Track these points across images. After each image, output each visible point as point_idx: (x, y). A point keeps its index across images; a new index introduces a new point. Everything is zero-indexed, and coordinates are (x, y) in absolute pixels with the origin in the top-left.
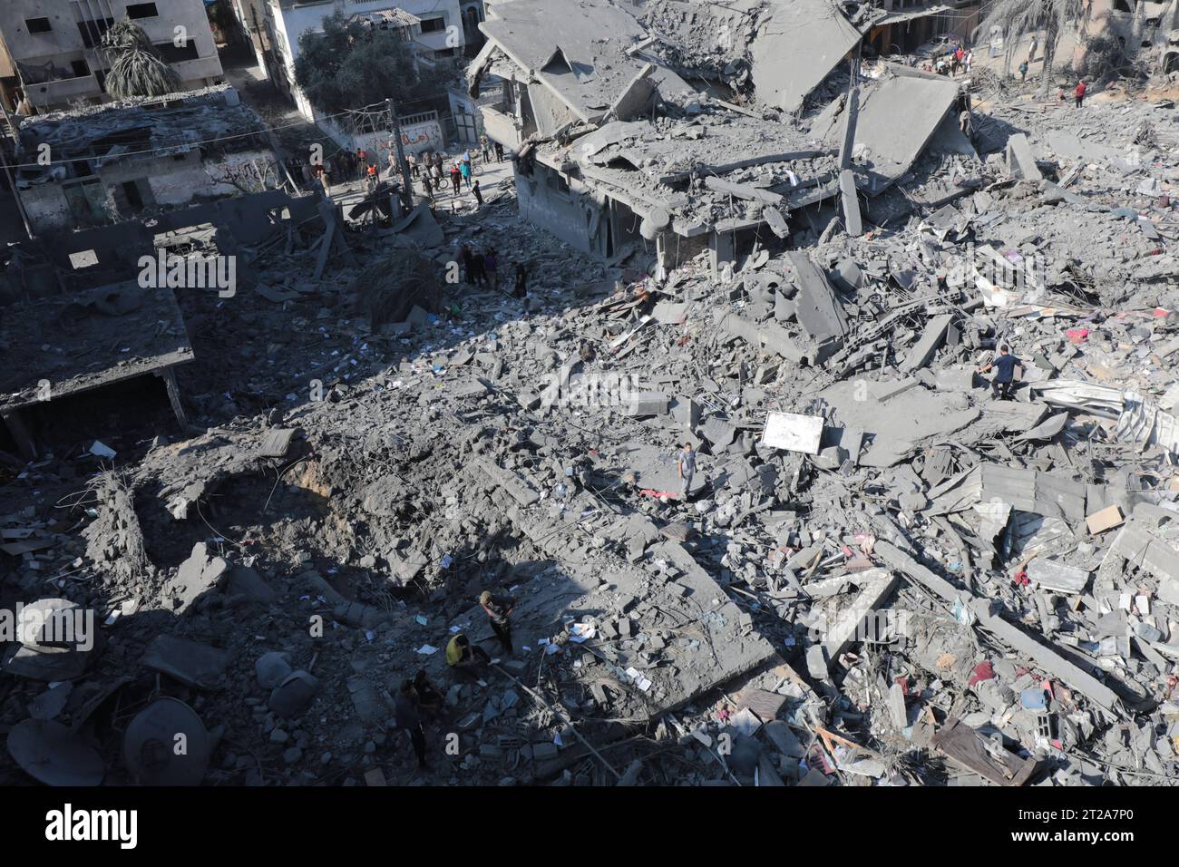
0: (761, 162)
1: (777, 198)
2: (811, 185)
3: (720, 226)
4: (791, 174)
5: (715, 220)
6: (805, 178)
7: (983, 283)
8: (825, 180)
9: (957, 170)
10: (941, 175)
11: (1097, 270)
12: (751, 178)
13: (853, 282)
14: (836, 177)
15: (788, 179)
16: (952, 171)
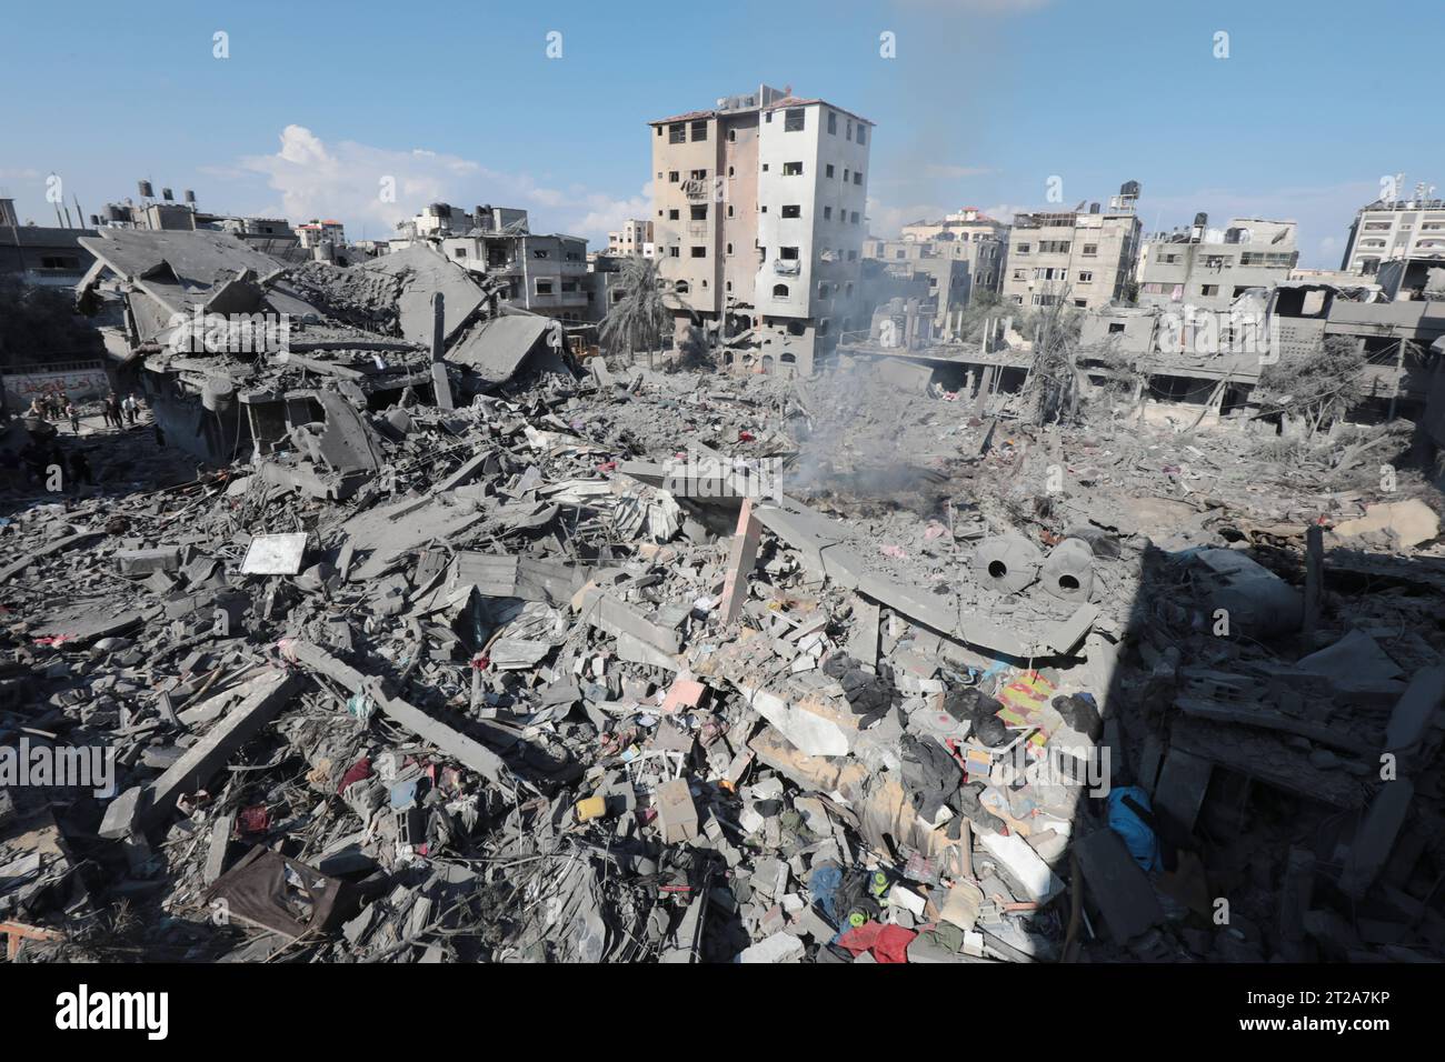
0: (348, 347)
1: (358, 375)
2: (400, 371)
3: (288, 395)
4: (377, 359)
5: (285, 390)
6: (394, 364)
7: (530, 430)
8: (418, 368)
9: (554, 383)
10: (542, 386)
11: (648, 441)
12: (331, 357)
13: (403, 428)
14: (428, 368)
15: (374, 362)
16: (550, 384)
